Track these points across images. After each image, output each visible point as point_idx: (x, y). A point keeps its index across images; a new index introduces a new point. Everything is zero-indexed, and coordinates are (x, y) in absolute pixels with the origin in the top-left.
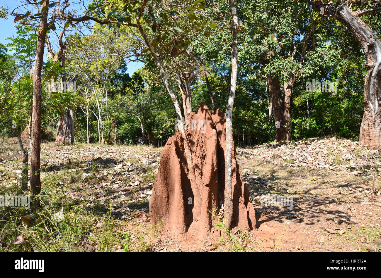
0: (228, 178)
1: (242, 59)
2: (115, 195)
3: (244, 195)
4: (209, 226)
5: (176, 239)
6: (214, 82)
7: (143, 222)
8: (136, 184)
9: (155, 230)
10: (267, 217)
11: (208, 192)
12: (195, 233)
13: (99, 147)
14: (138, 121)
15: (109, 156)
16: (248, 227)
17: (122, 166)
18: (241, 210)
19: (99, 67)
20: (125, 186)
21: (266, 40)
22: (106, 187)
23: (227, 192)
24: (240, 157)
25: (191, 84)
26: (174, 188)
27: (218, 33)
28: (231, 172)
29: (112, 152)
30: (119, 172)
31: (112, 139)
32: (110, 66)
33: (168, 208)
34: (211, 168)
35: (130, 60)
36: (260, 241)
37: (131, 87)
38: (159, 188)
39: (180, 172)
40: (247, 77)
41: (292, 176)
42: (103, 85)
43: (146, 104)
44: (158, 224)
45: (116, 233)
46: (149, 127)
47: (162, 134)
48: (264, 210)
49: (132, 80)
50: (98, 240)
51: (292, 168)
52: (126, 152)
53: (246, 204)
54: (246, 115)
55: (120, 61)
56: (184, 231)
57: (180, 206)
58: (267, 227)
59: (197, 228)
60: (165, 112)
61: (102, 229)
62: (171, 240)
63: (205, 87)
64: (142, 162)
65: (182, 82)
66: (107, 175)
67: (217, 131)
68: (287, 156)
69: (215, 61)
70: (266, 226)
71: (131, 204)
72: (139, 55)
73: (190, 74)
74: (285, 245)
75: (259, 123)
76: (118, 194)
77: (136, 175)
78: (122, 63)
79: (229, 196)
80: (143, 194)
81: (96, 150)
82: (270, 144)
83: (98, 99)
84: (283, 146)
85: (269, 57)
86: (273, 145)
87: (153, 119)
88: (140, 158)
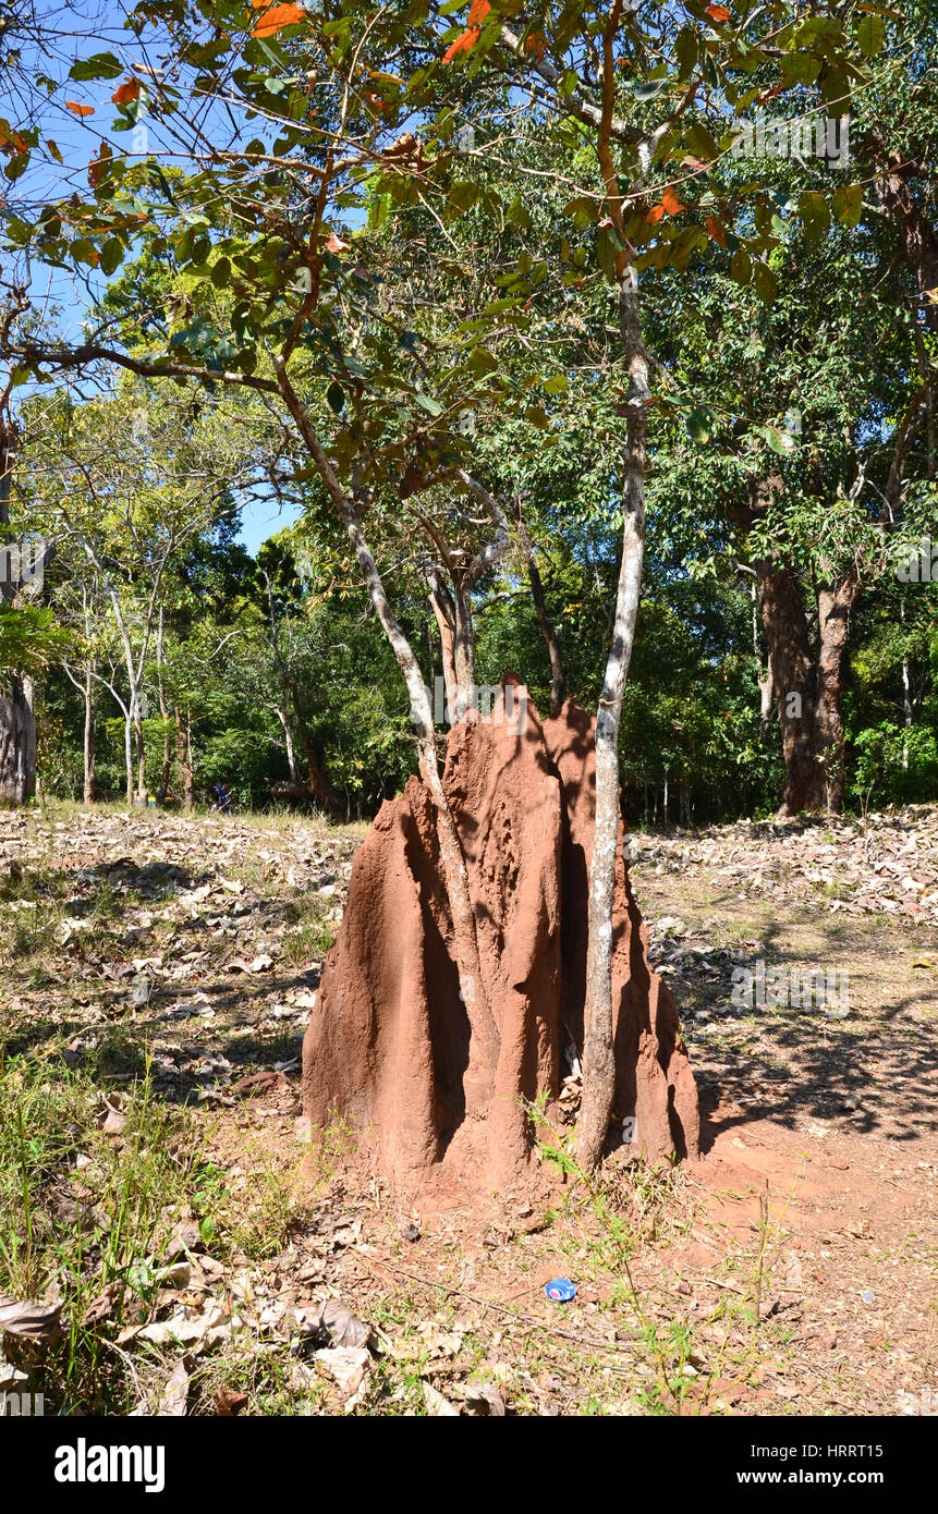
0: (600, 963)
1: (664, 503)
2: (177, 1007)
3: (657, 1023)
4: (522, 1141)
5: (398, 1188)
6: (559, 585)
7: (279, 1114)
8: (257, 964)
9: (322, 1152)
10: (741, 1105)
11: (522, 1013)
12: (471, 1164)
13: (127, 819)
14: (274, 721)
15: (164, 854)
16: (670, 1147)
17: (211, 894)
18: (644, 1082)
19: (136, 517)
20: (218, 973)
21: (756, 436)
22: (145, 972)
23: (595, 1014)
24: (648, 871)
25: (476, 591)
26: (398, 994)
27: (578, 405)
28: (608, 938)
29: (175, 840)
30: (195, 916)
31: (176, 787)
32: (178, 517)
33: (373, 1068)
34: (536, 924)
35: (251, 497)
36: (713, 1203)
37: (253, 595)
38: (342, 992)
39: (421, 935)
40: (683, 569)
41: (841, 949)
42: (149, 586)
43: (307, 658)
44: (334, 1130)
45: (175, 1158)
46: (316, 744)
47: (361, 774)
48: (734, 1079)
49: (258, 570)
50: (108, 1180)
51: (841, 917)
52: (224, 841)
53: (663, 1059)
54: (675, 712)
55: (214, 497)
56: (431, 1156)
57: (417, 1061)
58: (742, 1146)
59: (478, 1146)
60: (374, 693)
61: (122, 1141)
62: (382, 1189)
63: (527, 604)
64: (283, 881)
65: (441, 583)
66: (151, 928)
67: (561, 782)
68: (823, 871)
69: (564, 512)
70: (737, 1142)
71: (236, 1043)
72: (285, 478)
73: (471, 560)
74: (806, 1218)
75: (721, 745)
76: (188, 1001)
77: (261, 930)
78: (222, 507)
79: (601, 1030)
80: (283, 1003)
81: (114, 830)
82: (762, 821)
83: (129, 637)
84: (811, 831)
85: (767, 499)
86: (775, 828)
87: (330, 716)
88: (277, 865)
